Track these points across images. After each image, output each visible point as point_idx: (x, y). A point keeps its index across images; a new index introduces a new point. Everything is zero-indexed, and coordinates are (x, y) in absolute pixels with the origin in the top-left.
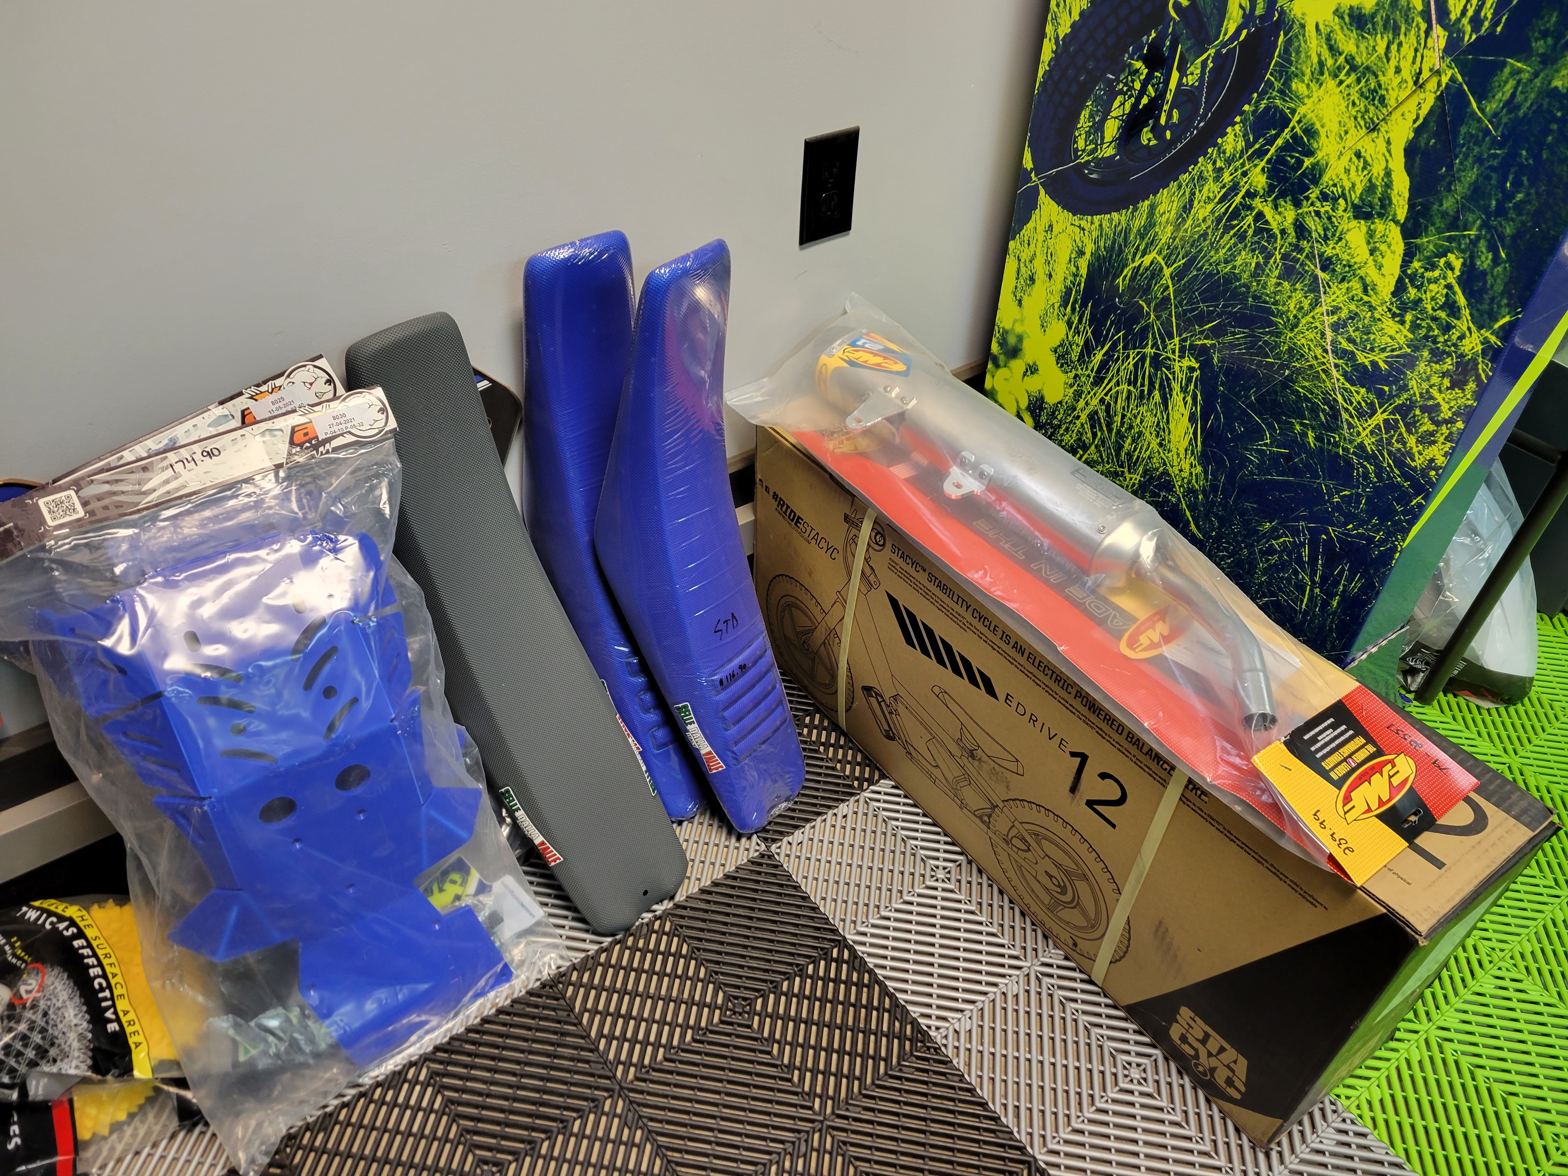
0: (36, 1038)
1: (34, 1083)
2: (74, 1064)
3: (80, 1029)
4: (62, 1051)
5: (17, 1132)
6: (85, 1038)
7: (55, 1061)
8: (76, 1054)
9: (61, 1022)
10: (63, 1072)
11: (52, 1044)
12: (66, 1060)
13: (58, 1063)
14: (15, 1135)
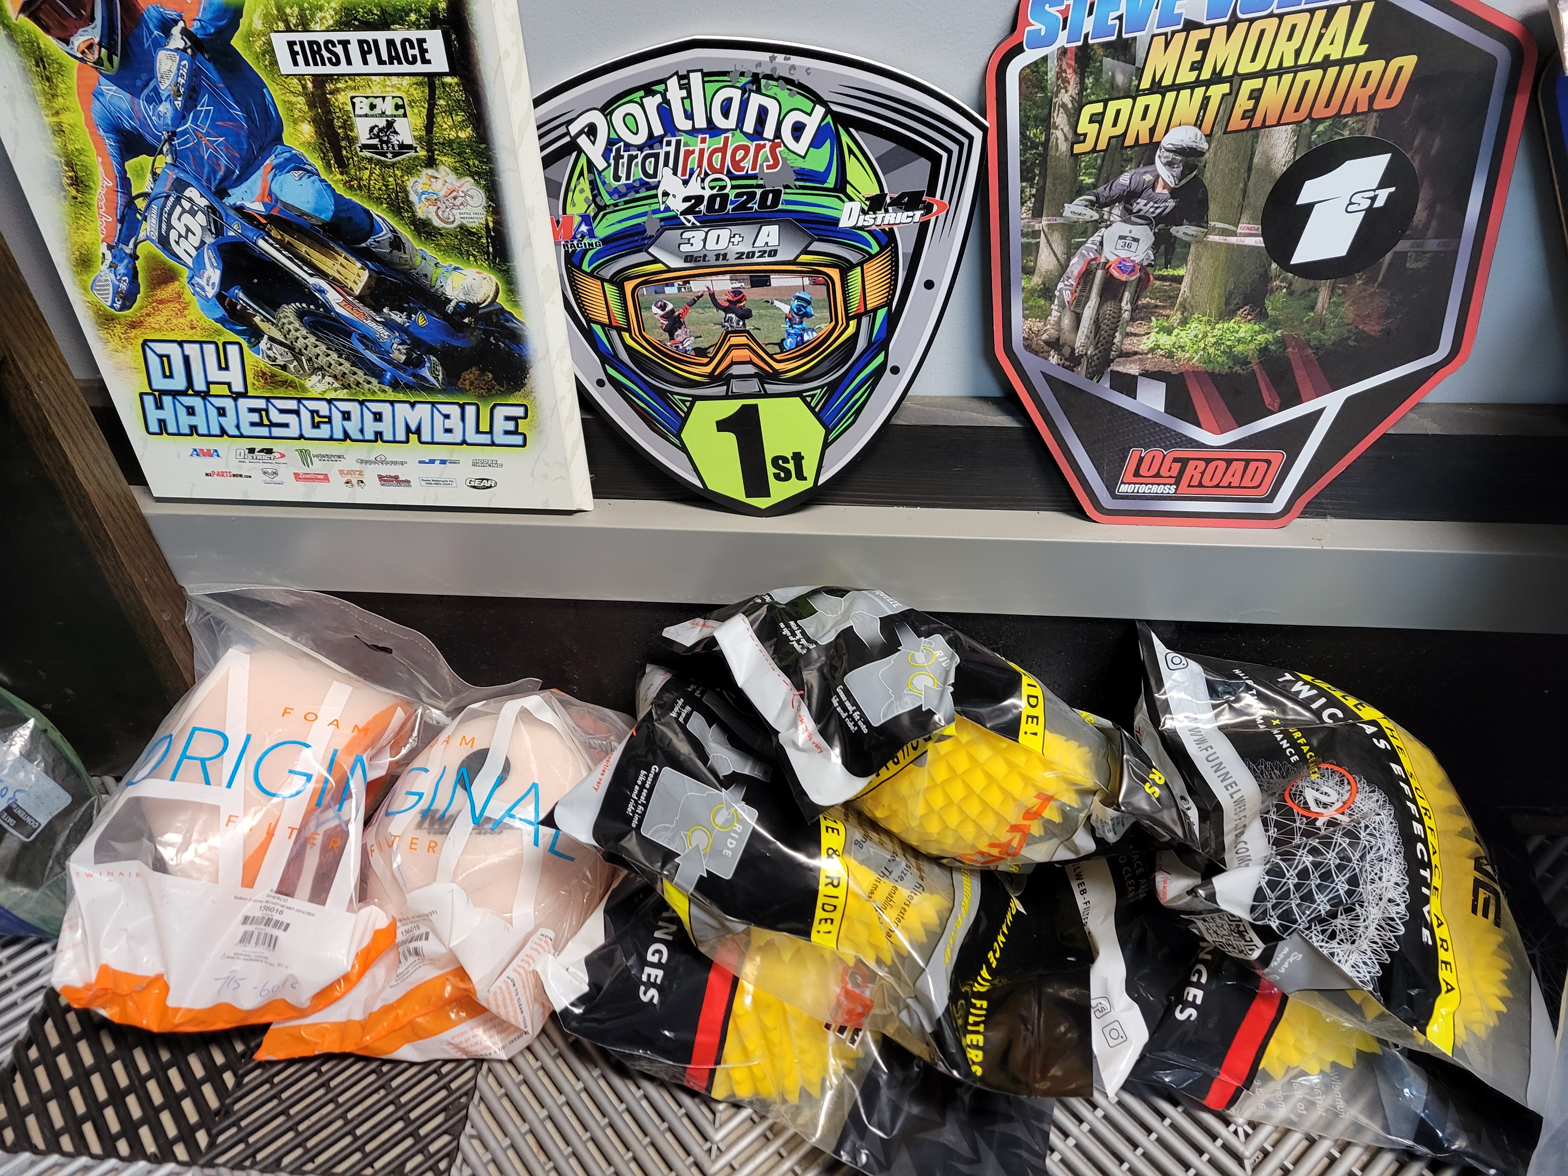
0: (1341, 886)
1: (1286, 950)
2: (1355, 957)
3: (1393, 911)
4: (1352, 927)
5: (1199, 1001)
6: (1393, 929)
7: (1333, 936)
8: (1364, 945)
9: (1373, 881)
10: (1335, 961)
11: (1349, 910)
12: (1347, 946)
13: (1334, 943)
14: (1193, 1005)
